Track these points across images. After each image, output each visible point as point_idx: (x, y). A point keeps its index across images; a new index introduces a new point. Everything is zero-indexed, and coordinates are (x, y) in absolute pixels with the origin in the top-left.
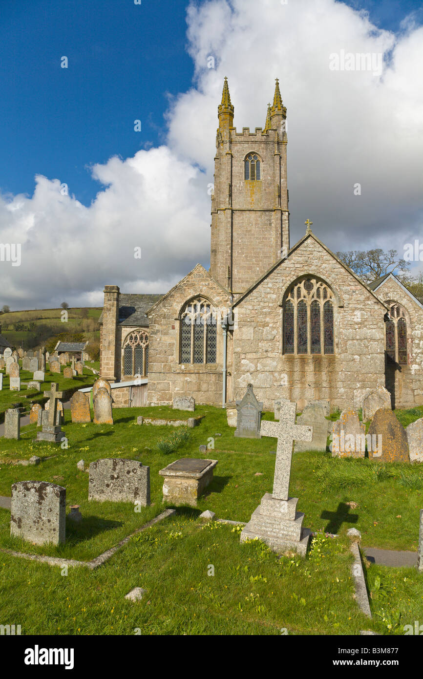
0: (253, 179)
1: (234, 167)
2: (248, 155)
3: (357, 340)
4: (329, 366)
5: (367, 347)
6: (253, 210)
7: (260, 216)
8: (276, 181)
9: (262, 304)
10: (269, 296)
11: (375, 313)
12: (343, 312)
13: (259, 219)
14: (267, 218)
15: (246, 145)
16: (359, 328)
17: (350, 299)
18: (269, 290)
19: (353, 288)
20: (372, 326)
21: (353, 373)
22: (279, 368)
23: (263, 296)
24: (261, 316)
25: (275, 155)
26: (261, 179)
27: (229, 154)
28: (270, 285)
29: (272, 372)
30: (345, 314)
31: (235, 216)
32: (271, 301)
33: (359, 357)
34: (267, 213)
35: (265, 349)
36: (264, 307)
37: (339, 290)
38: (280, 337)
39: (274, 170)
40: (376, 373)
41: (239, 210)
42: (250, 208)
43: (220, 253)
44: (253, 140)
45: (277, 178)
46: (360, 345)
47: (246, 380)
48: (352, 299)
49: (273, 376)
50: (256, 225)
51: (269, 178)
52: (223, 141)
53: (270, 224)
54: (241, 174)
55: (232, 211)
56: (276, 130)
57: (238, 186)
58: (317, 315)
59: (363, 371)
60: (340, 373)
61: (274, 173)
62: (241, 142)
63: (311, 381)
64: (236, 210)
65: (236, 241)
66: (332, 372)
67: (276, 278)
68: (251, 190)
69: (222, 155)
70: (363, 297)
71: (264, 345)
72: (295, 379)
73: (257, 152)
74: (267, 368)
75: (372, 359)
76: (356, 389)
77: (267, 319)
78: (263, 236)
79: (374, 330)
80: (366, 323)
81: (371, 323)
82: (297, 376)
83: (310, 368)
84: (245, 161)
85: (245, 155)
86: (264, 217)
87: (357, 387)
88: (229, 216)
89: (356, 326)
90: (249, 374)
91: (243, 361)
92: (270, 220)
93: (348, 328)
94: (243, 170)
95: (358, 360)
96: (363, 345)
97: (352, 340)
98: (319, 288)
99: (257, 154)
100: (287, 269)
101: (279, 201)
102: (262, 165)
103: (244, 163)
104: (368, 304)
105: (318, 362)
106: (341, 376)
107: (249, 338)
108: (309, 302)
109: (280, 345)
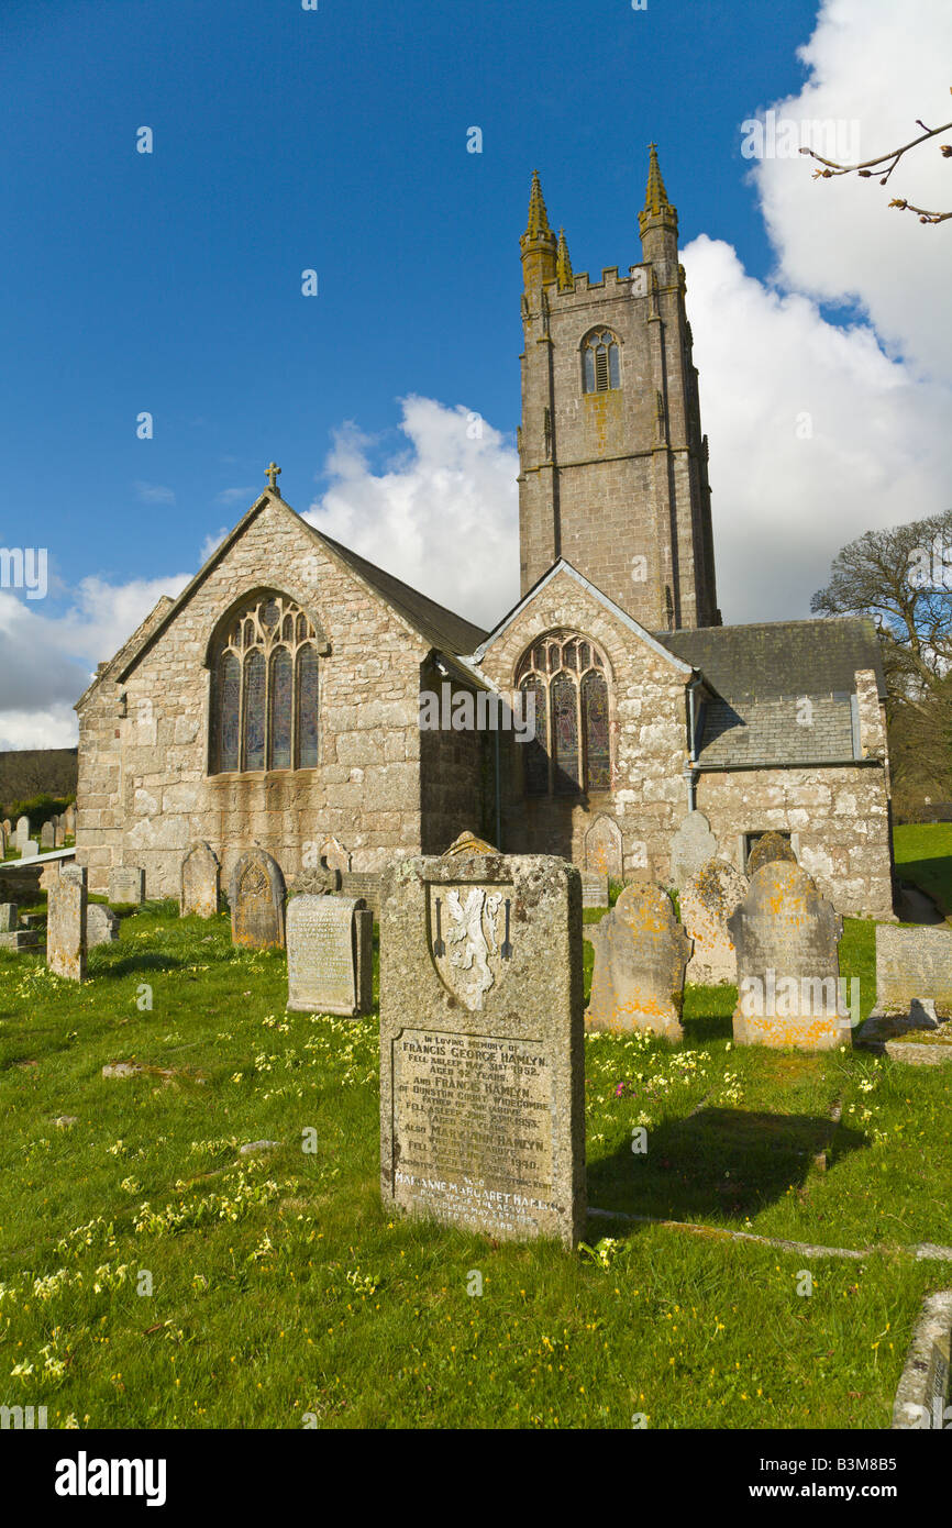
0: (602, 387)
1: (558, 369)
2: (590, 335)
3: (360, 730)
4: (298, 796)
5: (380, 746)
6: (605, 461)
7: (622, 472)
8: (654, 382)
9: (174, 666)
10: (186, 647)
11: (400, 661)
12: (330, 665)
13: (619, 478)
14: (637, 473)
15: (583, 314)
16: (365, 701)
17: (347, 634)
18: (187, 633)
19: (353, 606)
20: (392, 695)
21: (349, 812)
22: (201, 806)
23: (176, 648)
24: (171, 693)
25: (649, 322)
26: (621, 384)
27: (543, 341)
28: (190, 623)
29: (187, 815)
30: (334, 670)
31: (564, 481)
32: (190, 657)
33: (361, 772)
34: (637, 462)
35: (176, 764)
36: (178, 673)
37: (323, 617)
38: (203, 738)
39: (650, 359)
40: (400, 810)
41: (571, 466)
42: (596, 456)
43: (533, 569)
44: (597, 298)
45: (657, 376)
46: (364, 742)
47: (142, 833)
48: (349, 633)
49: (190, 824)
50: (611, 493)
51: (639, 378)
52: (531, 315)
53: (646, 487)
54: (574, 381)
55: (557, 470)
56: (651, 264)
57: (568, 409)
58: (287, 679)
59: (372, 805)
60: (321, 811)
61: (649, 365)
62: (570, 310)
63: (261, 832)
64: (565, 467)
65: (569, 537)
66: (302, 812)
67: (202, 605)
68: (599, 415)
69: (531, 348)
70: (374, 625)
71: (175, 755)
72: (231, 828)
73: (608, 325)
74: (178, 807)
75: (390, 774)
76: (355, 849)
77: (182, 699)
78: (630, 518)
79: (396, 704)
80: (379, 688)
81: (391, 687)
82: (234, 821)
83: (259, 802)
84: (583, 349)
85: (580, 339)
86: (632, 472)
87: (355, 846)
88: (548, 481)
89: (358, 698)
90: (147, 820)
91: (138, 793)
92: (645, 478)
93: (340, 703)
94: (577, 373)
95: (359, 780)
96: (372, 742)
97: (347, 731)
98: (289, 616)
99: (610, 329)
100: (223, 582)
101: (661, 430)
102: (622, 352)
103: (579, 354)
104: (385, 641)
105: (275, 788)
106: (322, 819)
107: (147, 743)
108: (266, 650)
109: (203, 752)
